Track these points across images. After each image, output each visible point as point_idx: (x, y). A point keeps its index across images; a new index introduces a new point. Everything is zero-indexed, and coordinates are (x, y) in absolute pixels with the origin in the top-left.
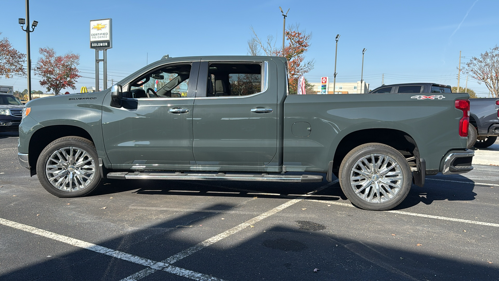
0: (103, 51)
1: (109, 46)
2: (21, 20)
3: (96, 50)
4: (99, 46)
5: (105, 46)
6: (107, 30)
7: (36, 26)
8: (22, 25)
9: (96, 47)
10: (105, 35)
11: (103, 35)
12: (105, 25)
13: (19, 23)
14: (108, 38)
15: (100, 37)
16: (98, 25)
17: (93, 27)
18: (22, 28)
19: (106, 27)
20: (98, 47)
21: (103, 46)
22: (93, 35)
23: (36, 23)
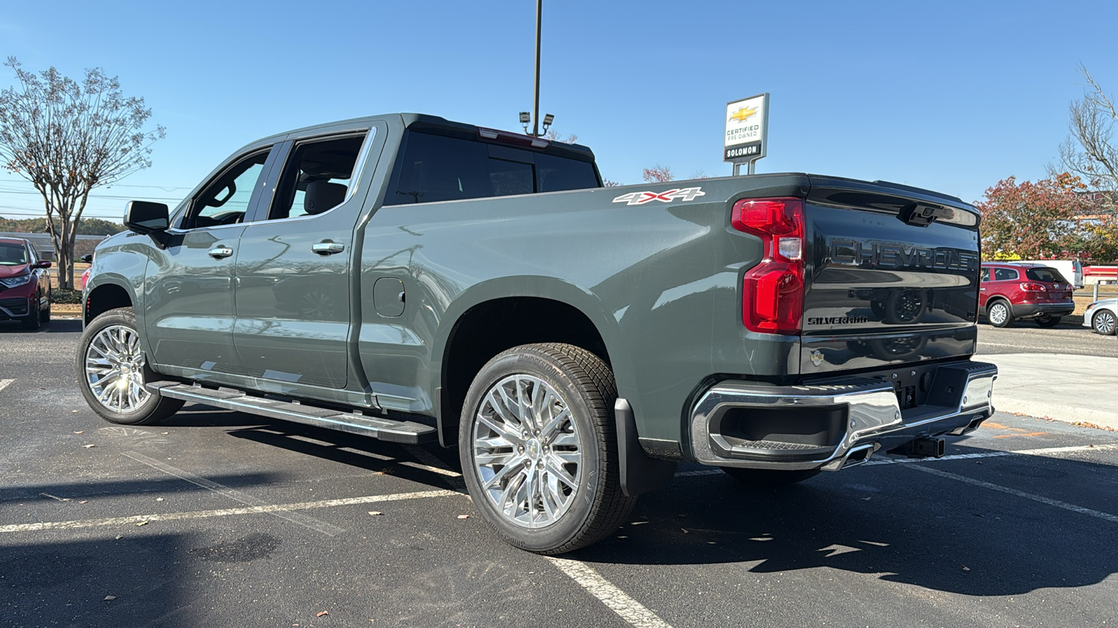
0: (747, 165)
1: (758, 152)
2: (524, 116)
3: (734, 163)
4: (740, 154)
5: (752, 154)
6: (757, 120)
7: (550, 124)
8: (525, 124)
9: (735, 157)
10: (754, 130)
11: (750, 132)
12: (754, 109)
13: (521, 121)
14: (757, 137)
15: (744, 136)
16: (741, 110)
17: (732, 115)
18: (526, 130)
19: (755, 113)
20: (739, 157)
21: (748, 155)
22: (730, 133)
23: (551, 118)
